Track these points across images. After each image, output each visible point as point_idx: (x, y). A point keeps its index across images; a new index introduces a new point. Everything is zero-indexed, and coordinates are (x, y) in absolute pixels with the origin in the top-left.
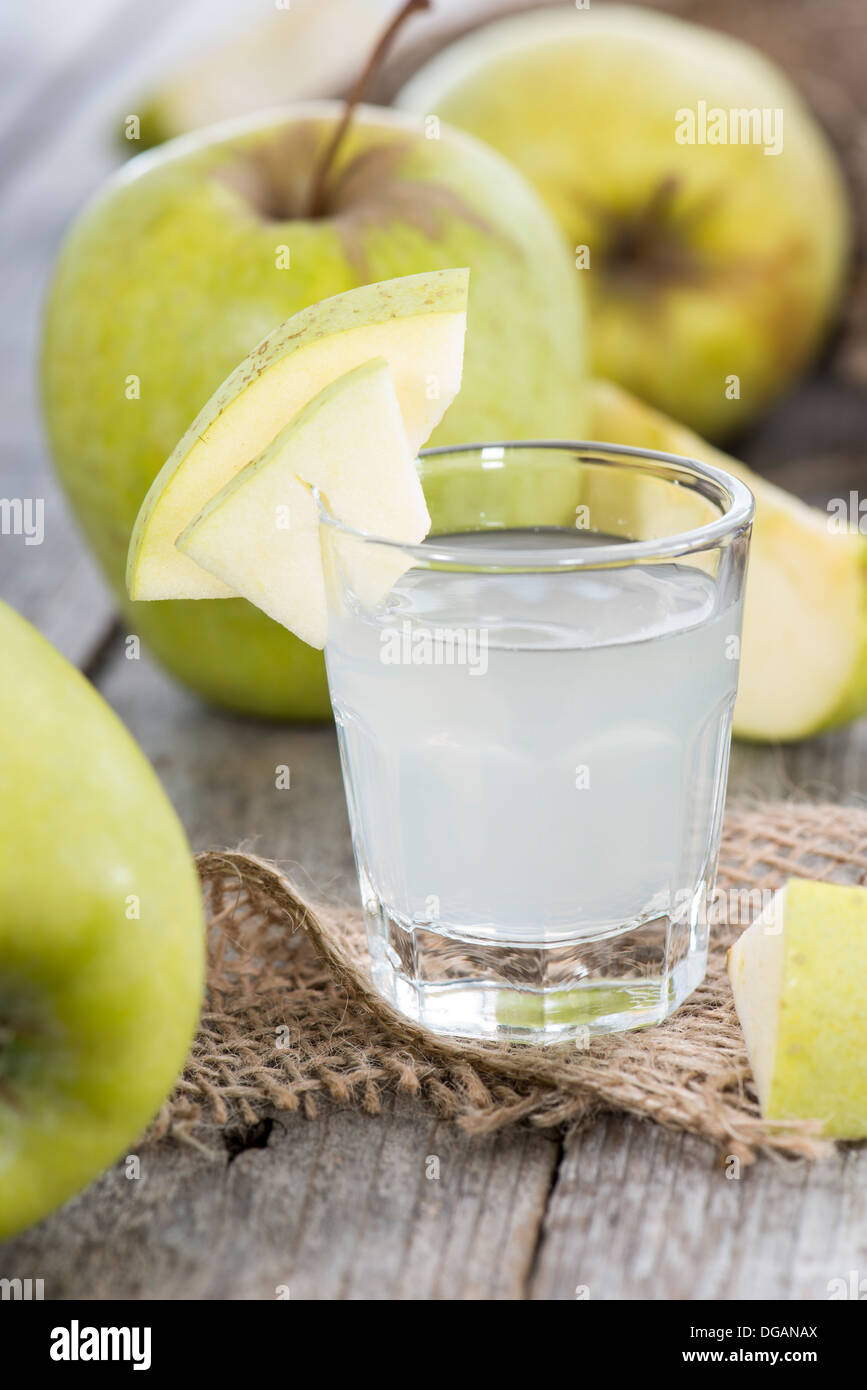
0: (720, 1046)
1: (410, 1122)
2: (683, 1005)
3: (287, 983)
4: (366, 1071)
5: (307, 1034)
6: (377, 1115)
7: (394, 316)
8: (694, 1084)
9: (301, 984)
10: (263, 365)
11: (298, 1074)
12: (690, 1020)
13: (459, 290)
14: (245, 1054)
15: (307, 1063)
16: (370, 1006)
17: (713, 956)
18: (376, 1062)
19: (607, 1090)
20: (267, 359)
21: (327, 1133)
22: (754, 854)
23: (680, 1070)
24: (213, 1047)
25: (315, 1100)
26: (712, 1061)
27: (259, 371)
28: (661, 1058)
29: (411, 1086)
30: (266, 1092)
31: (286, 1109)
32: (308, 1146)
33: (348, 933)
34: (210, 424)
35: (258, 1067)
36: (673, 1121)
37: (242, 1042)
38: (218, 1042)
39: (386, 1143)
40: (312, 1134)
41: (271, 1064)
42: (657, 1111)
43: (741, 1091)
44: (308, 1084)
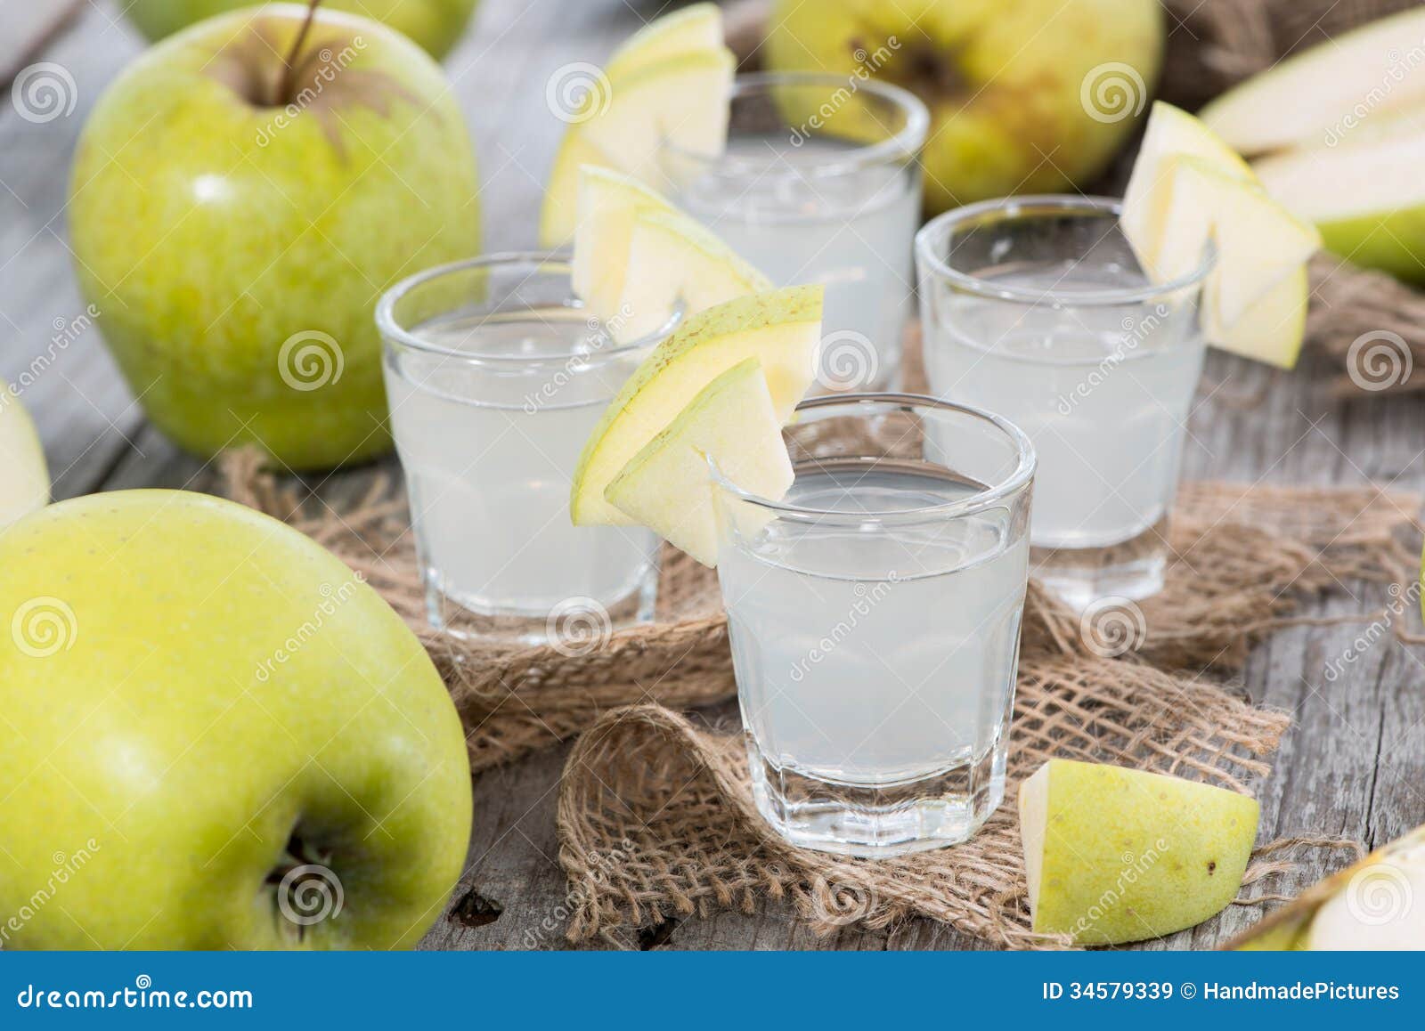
0: (1008, 863)
1: (776, 921)
2: (985, 823)
3: (691, 798)
4: (746, 879)
5: (704, 845)
6: (752, 915)
7: (767, 323)
8: (985, 900)
9: (703, 798)
10: (671, 355)
11: (695, 881)
12: (987, 839)
13: (818, 303)
14: (657, 863)
15: (702, 872)
16: (751, 827)
17: (1011, 780)
18: (752, 871)
19: (920, 903)
20: (675, 351)
21: (715, 931)
22: (1045, 698)
23: (975, 887)
24: (634, 856)
25: (708, 904)
26: (999, 879)
27: (667, 360)
28: (962, 875)
29: (777, 895)
30: (671, 897)
31: (684, 912)
32: (700, 943)
33: (738, 759)
34: (631, 399)
35: (665, 873)
36: (966, 929)
37: (655, 852)
38: (637, 851)
39: (758, 940)
40: (703, 932)
41: (675, 872)
42: (955, 921)
43: (1017, 907)
44: (701, 890)
